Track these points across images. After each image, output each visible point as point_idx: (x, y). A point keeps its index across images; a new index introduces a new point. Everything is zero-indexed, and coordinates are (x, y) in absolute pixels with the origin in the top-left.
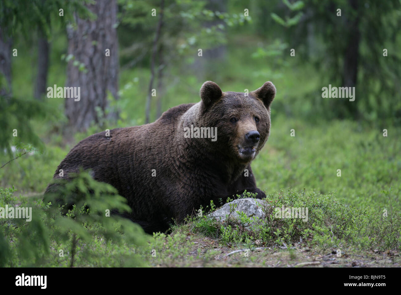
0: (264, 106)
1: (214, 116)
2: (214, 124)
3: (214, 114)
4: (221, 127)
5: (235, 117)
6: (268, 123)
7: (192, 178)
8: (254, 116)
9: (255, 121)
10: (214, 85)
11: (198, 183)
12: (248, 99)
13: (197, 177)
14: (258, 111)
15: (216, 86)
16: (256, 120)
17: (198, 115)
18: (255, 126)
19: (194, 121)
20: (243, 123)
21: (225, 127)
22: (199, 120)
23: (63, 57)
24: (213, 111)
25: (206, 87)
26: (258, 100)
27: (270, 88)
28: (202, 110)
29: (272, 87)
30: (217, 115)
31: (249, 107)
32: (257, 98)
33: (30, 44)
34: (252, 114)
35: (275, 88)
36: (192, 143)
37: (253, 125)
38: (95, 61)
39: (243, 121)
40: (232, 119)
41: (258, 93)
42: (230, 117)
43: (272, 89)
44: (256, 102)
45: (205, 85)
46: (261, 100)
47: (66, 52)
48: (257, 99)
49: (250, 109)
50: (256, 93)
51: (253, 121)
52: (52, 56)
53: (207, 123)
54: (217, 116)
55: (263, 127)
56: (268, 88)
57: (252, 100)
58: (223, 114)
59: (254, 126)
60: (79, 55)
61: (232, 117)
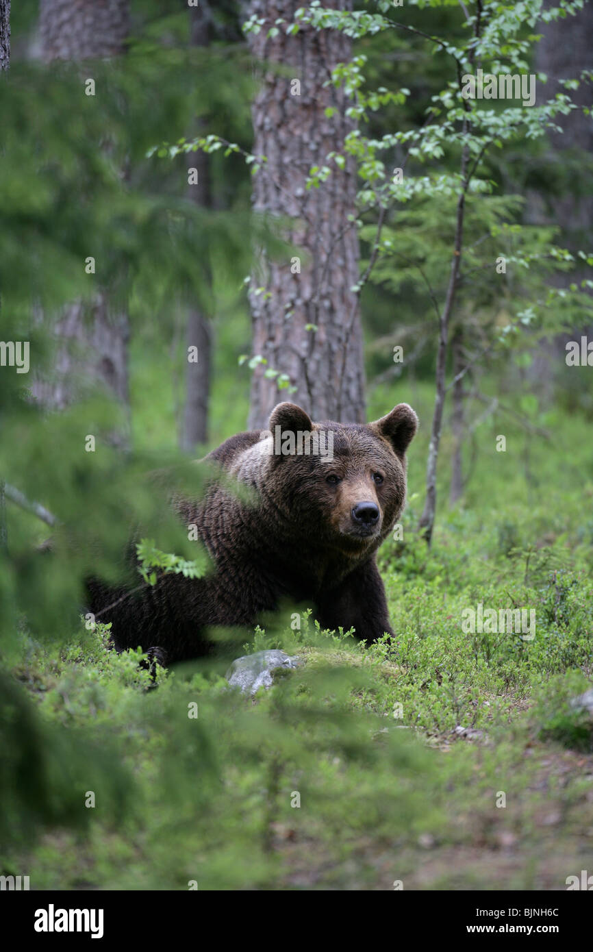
0: (393, 453)
1: (296, 469)
2: (294, 486)
3: (296, 466)
4: (308, 492)
5: (335, 473)
6: (399, 485)
7: (240, 580)
8: (372, 471)
9: (373, 481)
10: (296, 410)
11: (250, 593)
12: (361, 437)
13: (250, 582)
14: (380, 462)
15: (300, 411)
16: (376, 481)
17: (266, 468)
18: (374, 491)
19: (258, 478)
20: (350, 485)
21: (316, 493)
22: (268, 478)
23: (242, 360)
24: (295, 460)
25: (280, 413)
26: (381, 440)
27: (406, 417)
28: (272, 460)
29: (411, 415)
30: (302, 469)
31: (361, 453)
32: (381, 437)
33: (169, 332)
34: (369, 468)
35: (416, 417)
36: (249, 522)
37: (370, 490)
38: (312, 366)
39: (350, 482)
40: (329, 477)
41: (382, 425)
42: (327, 473)
43: (410, 418)
44: (376, 444)
45: (279, 409)
46: (388, 440)
47: (248, 351)
48: (379, 438)
49: (364, 458)
50: (378, 425)
51: (369, 482)
52: (219, 359)
53: (282, 484)
54: (300, 470)
55: (389, 493)
56: (402, 415)
57: (369, 439)
58: (312, 468)
59: (372, 491)
60: (276, 355)
61: (330, 473)
